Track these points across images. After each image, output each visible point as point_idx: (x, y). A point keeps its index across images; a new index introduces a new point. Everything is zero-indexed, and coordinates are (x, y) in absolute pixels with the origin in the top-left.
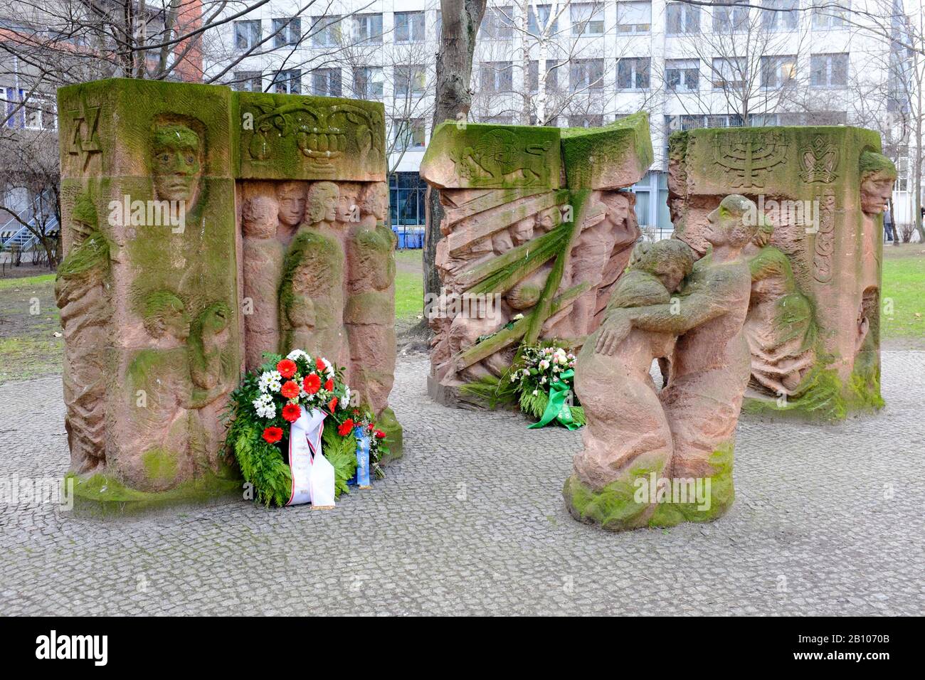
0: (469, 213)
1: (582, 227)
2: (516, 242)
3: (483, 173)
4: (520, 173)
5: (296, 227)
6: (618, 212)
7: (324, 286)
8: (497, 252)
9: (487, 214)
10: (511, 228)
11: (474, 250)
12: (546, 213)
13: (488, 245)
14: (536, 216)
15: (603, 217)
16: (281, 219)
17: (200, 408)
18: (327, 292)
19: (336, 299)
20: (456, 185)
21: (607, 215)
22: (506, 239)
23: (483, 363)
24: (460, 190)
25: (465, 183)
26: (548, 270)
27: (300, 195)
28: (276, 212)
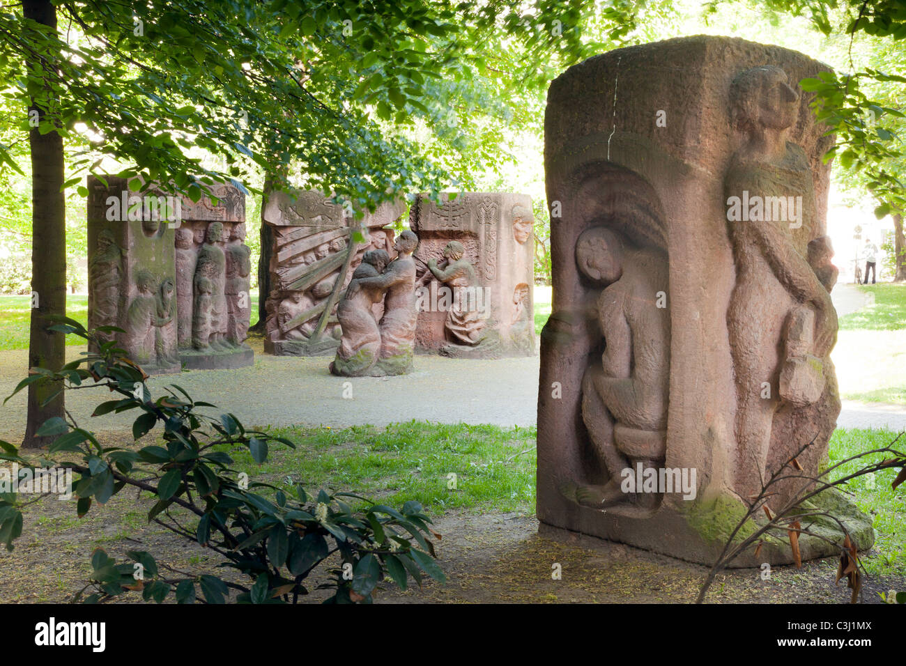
0: (289, 240)
1: (357, 249)
2: (318, 258)
3: (297, 217)
4: (319, 217)
5: (201, 244)
6: (379, 240)
7: (217, 273)
8: (307, 263)
9: (300, 241)
10: (315, 249)
11: (293, 261)
12: (336, 241)
13: (301, 259)
14: (329, 242)
15: (370, 244)
16: (195, 241)
17: (161, 327)
18: (218, 276)
19: (222, 281)
20: (281, 224)
21: (372, 243)
22: (312, 256)
23: (298, 328)
24: (285, 227)
25: (287, 223)
26: (337, 274)
27: (204, 229)
28: (192, 236)
